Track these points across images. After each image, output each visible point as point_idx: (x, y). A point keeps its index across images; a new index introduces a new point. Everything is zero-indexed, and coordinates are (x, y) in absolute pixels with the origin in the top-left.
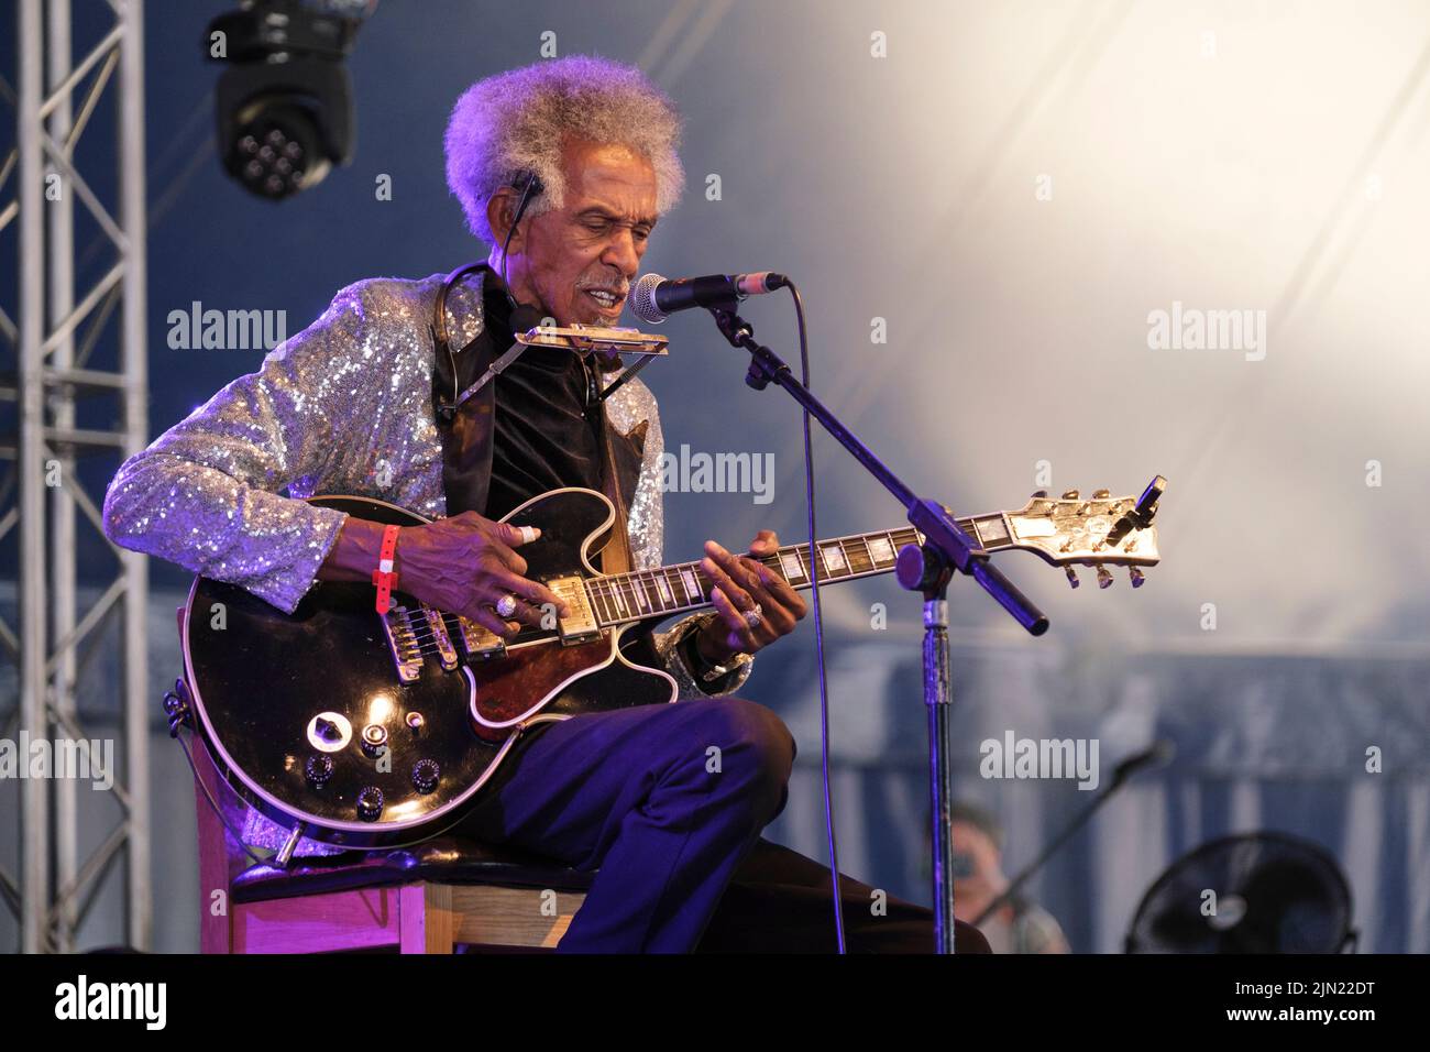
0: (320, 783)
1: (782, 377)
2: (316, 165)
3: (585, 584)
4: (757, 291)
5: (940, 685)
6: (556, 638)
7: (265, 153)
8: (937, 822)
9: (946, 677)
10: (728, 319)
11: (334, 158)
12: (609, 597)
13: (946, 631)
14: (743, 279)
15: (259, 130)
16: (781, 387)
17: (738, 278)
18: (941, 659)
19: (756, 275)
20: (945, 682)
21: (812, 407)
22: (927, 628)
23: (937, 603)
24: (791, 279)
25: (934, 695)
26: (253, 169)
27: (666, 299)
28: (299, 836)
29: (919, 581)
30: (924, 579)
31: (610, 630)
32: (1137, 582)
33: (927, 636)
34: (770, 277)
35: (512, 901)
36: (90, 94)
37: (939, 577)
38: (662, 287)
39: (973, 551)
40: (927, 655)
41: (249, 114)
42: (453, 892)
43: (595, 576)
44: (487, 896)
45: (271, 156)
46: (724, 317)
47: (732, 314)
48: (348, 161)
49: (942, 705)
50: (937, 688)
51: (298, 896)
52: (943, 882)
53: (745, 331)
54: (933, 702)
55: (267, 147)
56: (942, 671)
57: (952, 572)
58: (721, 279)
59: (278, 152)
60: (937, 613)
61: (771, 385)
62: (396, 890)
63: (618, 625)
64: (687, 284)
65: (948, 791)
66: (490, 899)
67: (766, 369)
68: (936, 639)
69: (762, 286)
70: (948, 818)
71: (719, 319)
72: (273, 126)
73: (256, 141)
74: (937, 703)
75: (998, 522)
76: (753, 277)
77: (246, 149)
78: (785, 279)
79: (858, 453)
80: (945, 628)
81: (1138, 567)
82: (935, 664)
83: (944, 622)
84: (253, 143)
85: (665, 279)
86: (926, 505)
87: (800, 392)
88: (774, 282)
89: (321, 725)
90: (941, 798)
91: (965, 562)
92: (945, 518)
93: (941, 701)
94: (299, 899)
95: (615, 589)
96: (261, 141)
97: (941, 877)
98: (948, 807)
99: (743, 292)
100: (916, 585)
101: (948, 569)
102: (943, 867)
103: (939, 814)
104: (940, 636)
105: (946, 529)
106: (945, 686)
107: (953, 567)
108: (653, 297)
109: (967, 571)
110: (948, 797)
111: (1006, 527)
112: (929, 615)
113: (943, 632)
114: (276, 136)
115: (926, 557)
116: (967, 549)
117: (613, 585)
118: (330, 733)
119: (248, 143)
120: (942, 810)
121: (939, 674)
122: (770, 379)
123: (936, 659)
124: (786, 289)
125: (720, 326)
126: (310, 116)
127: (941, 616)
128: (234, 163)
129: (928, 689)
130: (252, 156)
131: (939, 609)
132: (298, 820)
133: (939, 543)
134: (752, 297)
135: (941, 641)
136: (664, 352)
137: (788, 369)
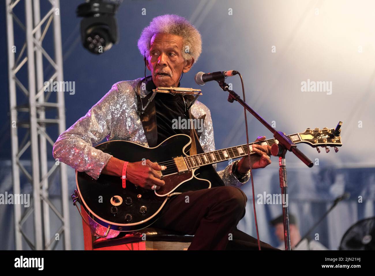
0: (115, 214)
1: (237, 98)
2: (108, 44)
3: (184, 158)
4: (230, 76)
5: (284, 182)
6: (177, 173)
7: (94, 41)
8: (285, 219)
9: (286, 180)
10: (222, 84)
11: (113, 42)
12: (191, 161)
13: (285, 167)
14: (226, 72)
15: (92, 35)
16: (237, 102)
17: (224, 72)
18: (284, 175)
19: (229, 71)
20: (285, 181)
21: (247, 107)
22: (280, 166)
23: (282, 159)
24: (239, 72)
25: (283, 185)
26: (91, 46)
27: (205, 79)
28: (110, 228)
29: (277, 154)
30: (279, 153)
31: (191, 170)
32: (337, 151)
33: (280, 169)
34: (233, 71)
35: (170, 245)
36: (46, 26)
37: (283, 152)
38: (204, 75)
39: (292, 145)
40: (280, 174)
41: (89, 31)
42: (153, 243)
43: (186, 156)
44: (163, 244)
45: (96, 42)
46: (221, 83)
47: (223, 82)
48: (117, 43)
49: (285, 187)
50: (283, 183)
51: (111, 246)
52: (287, 236)
53: (227, 87)
54: (282, 187)
55: (95, 40)
56: (285, 178)
57: (286, 151)
58: (220, 73)
59: (98, 41)
60: (283, 162)
61: (235, 101)
62: (138, 243)
63: (194, 169)
64: (210, 74)
65: (288, 211)
66: (163, 245)
67: (233, 97)
68: (283, 170)
69: (231, 74)
70: (288, 218)
71: (220, 83)
72: (96, 34)
73: (92, 38)
74: (284, 187)
75: (297, 136)
76: (229, 72)
77: (89, 41)
78: (238, 72)
79: (259, 119)
80: (285, 166)
81: (336, 147)
82: (283, 177)
83: (285, 164)
84: (91, 39)
85: (204, 73)
86: (278, 133)
87: (243, 103)
88: (234, 73)
89: (114, 199)
90: (286, 213)
91: (290, 148)
92: (284, 136)
93: (285, 186)
94: (112, 247)
95: (192, 159)
96: (93, 38)
97: (287, 235)
98: (288, 215)
99: (226, 76)
100: (277, 155)
101: (285, 150)
102: (287, 232)
103: (285, 217)
104: (284, 168)
105: (284, 139)
106: (285, 182)
107: (287, 149)
108: (201, 78)
109: (290, 150)
110: (288, 213)
111: (299, 137)
112: (280, 163)
113: (285, 168)
114: (97, 37)
115: (279, 147)
116: (290, 144)
117: (192, 158)
118: (117, 201)
119: (90, 39)
120: (286, 216)
121: (284, 179)
122: (234, 99)
123: (283, 175)
124: (238, 75)
125: (220, 86)
126: (106, 31)
127: (284, 163)
128: (86, 45)
129: (281, 183)
130: (90, 43)
131: (283, 161)
132: (109, 224)
133: (282, 143)
134: (228, 77)
135: (284, 170)
136: (201, 94)
137: (239, 97)
